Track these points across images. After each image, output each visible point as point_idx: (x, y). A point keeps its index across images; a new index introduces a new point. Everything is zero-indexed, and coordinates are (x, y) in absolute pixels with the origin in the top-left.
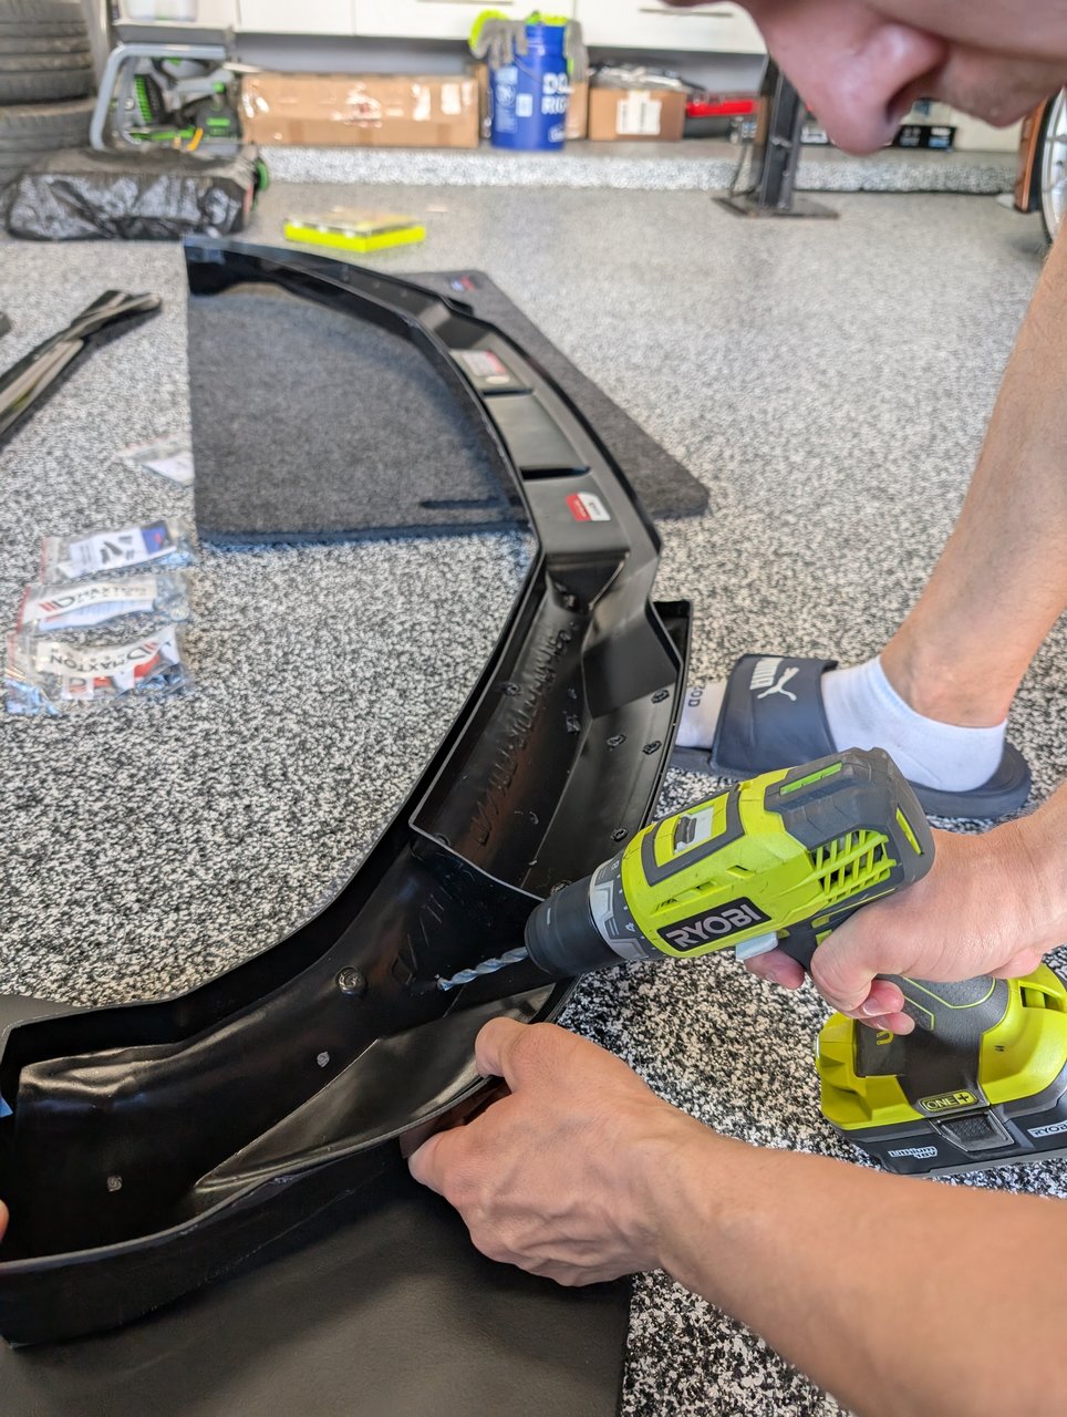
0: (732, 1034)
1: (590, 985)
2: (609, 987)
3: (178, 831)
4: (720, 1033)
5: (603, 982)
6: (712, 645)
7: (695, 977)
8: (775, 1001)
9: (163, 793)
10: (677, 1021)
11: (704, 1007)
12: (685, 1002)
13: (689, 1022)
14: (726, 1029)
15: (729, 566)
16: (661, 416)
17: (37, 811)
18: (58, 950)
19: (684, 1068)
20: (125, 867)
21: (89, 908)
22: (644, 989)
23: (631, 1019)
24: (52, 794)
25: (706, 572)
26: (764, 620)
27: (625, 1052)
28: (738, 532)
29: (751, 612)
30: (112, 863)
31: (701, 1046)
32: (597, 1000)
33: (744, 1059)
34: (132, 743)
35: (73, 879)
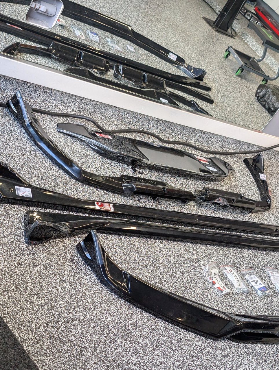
30: (176, 285)
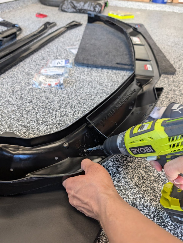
0: (145, 178)
1: (118, 160)
2: (122, 161)
3: (53, 112)
4: (143, 177)
5: (121, 160)
6: (167, 100)
7: (141, 164)
8: (157, 174)
9: (53, 105)
10: (134, 172)
11: (141, 171)
12: (137, 169)
13: (137, 173)
14: (144, 177)
15: (176, 86)
16: (171, 55)
17: (31, 103)
18: (26, 127)
19: (132, 181)
20: (42, 116)
21: (33, 122)
22: (129, 164)
23: (124, 169)
24: (34, 101)
25: (171, 86)
26: (180, 97)
27: (121, 175)
28: (180, 80)
29: (178, 95)
31: (138, 178)
32: (119, 163)
33: (146, 184)
34: (51, 96)
35: (32, 116)
